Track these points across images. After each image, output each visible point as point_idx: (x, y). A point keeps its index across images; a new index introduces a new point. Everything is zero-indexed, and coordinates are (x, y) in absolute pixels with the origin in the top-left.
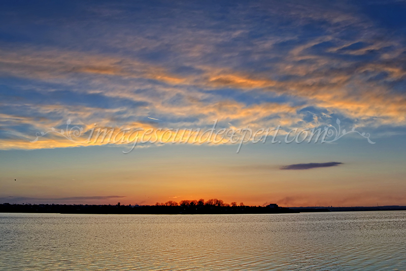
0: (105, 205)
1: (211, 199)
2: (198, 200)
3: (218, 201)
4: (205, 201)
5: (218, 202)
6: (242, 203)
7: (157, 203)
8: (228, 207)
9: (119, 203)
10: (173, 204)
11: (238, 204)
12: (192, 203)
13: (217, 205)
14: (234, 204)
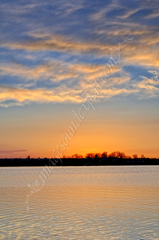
0: (16, 159)
1: (113, 152)
2: (102, 153)
3: (120, 153)
4: (109, 154)
5: (121, 155)
6: (143, 155)
7: (64, 156)
8: (130, 159)
9: (29, 156)
10: (79, 157)
11: (139, 157)
12: (96, 156)
13: (119, 157)
14: (135, 156)
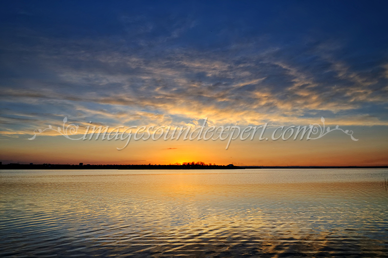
2: (192, 162)
4: (195, 163)
8: (207, 166)
11: (212, 164)
13: (201, 165)
14: (210, 164)
